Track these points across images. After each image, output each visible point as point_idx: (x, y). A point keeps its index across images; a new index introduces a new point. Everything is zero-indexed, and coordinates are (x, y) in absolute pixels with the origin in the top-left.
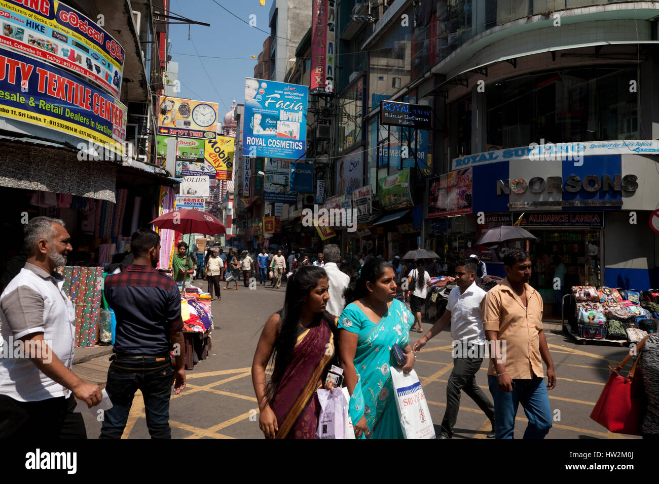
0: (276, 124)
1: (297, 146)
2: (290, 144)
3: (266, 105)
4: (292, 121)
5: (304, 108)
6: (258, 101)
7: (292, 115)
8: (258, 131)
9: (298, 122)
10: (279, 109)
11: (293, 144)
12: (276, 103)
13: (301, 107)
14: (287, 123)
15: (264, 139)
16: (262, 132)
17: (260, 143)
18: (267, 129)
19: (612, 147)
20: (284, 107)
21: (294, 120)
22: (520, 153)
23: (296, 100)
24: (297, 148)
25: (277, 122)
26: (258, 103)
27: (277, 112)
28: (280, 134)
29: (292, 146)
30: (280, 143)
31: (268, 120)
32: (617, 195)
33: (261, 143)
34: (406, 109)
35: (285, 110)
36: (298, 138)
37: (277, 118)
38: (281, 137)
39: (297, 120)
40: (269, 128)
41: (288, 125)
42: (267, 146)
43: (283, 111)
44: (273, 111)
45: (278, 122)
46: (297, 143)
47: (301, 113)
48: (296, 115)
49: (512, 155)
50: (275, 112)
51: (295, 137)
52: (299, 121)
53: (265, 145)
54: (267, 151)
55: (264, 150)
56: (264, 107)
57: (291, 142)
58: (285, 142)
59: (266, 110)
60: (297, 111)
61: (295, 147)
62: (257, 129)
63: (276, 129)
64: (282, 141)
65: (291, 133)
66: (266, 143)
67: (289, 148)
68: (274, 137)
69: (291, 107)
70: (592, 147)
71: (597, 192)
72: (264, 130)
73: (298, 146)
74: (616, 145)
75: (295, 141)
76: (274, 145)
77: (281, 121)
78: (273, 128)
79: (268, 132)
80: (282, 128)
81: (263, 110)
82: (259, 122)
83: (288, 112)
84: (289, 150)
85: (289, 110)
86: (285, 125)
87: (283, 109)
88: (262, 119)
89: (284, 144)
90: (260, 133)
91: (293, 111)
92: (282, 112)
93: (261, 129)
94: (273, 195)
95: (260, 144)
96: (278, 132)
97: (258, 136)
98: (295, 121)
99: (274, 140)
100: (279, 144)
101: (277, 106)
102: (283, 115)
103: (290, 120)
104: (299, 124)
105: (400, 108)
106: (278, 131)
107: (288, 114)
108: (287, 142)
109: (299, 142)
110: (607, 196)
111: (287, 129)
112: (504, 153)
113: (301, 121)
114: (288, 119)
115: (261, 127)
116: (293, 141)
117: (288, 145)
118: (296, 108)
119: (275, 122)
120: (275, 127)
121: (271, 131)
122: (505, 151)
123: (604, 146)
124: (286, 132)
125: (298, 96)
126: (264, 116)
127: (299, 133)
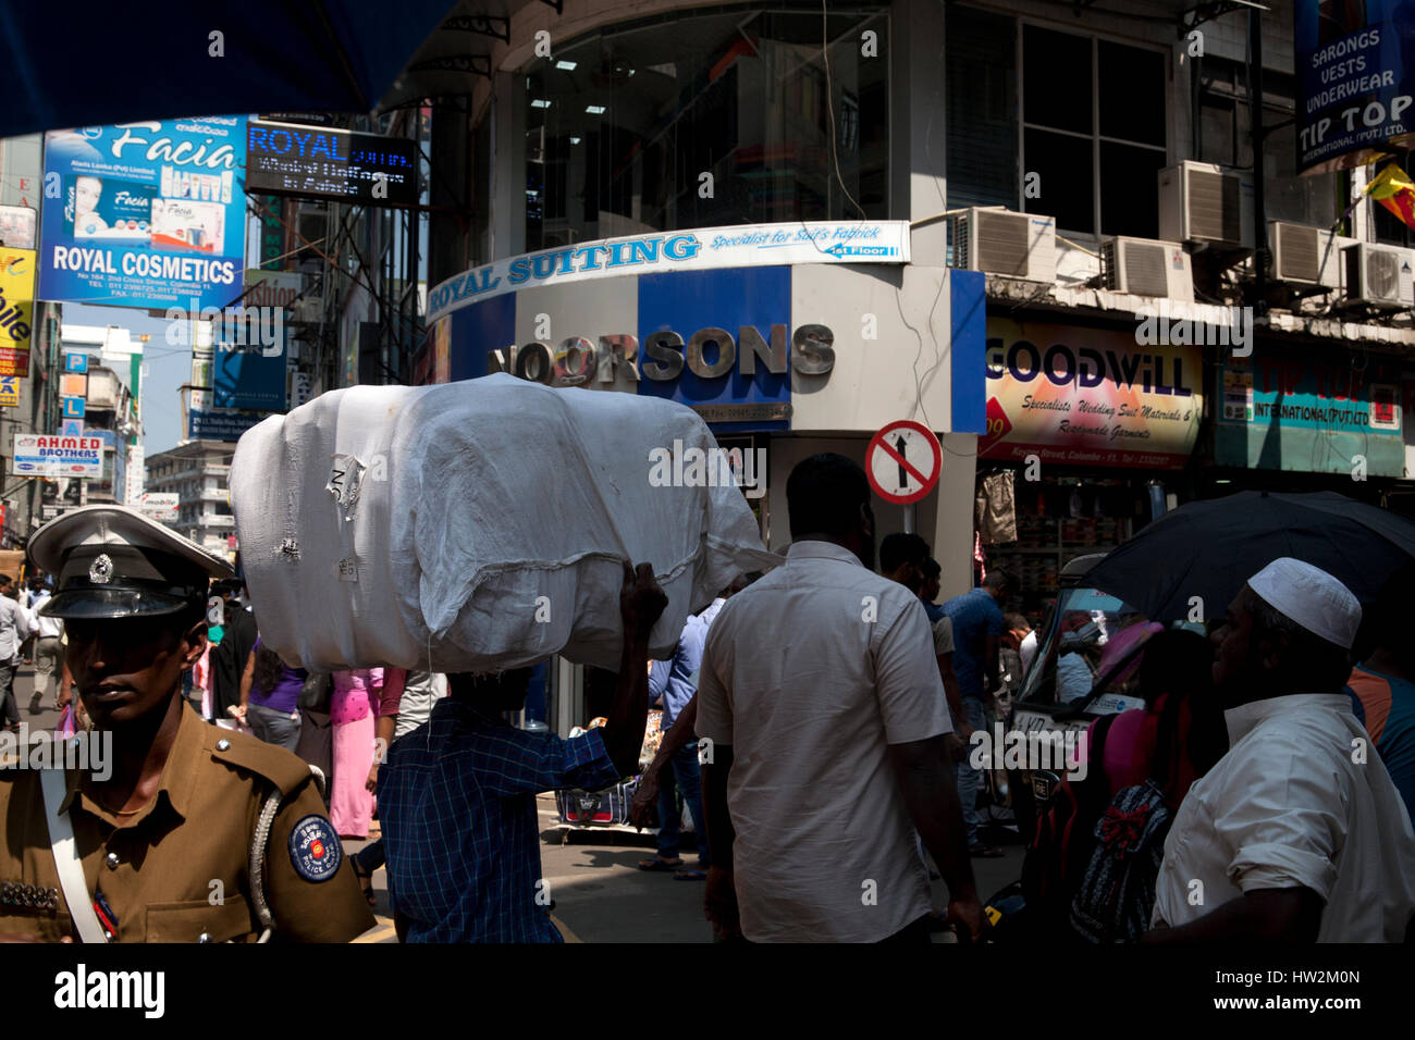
0: (149, 207)
1: (218, 272)
2: (193, 266)
3: (117, 150)
4: (200, 199)
5: (236, 161)
6: (89, 141)
7: (197, 182)
8: (91, 230)
9: (220, 202)
10: (160, 162)
11: (202, 267)
12: (150, 145)
13: (230, 157)
14: (183, 204)
15: (109, 254)
16: (103, 231)
17: (95, 265)
18: (120, 223)
19: (768, 242)
20: (175, 157)
21: (205, 198)
22: (545, 265)
23: (211, 137)
24: (216, 281)
25: (150, 202)
26: (90, 147)
27: (152, 172)
28: (161, 238)
29: (202, 273)
30: (161, 264)
31: (123, 197)
32: (778, 385)
33: (101, 266)
34: (330, 148)
35: (177, 168)
36: (219, 249)
37: (152, 191)
38: (165, 246)
39: (215, 197)
40: (127, 221)
41: (189, 212)
42: (121, 272)
43: (171, 169)
44: (139, 170)
45: (156, 202)
46: (216, 263)
47: (228, 178)
48: (214, 181)
49: (526, 276)
50: (145, 174)
51: (210, 246)
52: (224, 200)
53: (114, 271)
54: (122, 289)
55: (111, 285)
56: (110, 159)
57: (198, 263)
58: (177, 260)
59: (117, 167)
60: (216, 171)
61: (209, 274)
62: (88, 223)
63: (149, 222)
64: (167, 260)
65: (197, 236)
66: (117, 264)
67: (189, 278)
68: (141, 246)
69: (197, 158)
70: (718, 243)
71: (725, 377)
72: (111, 224)
73: (221, 273)
74: (779, 237)
75: (211, 259)
76: (143, 269)
77: (163, 199)
78: (138, 221)
79: (123, 231)
80: (167, 220)
81: (105, 167)
82: (94, 202)
83: (186, 174)
84: (193, 285)
85: (191, 168)
86: (177, 211)
87: (171, 163)
88: (102, 194)
89: (174, 267)
90: (95, 235)
91: (203, 169)
92: (167, 172)
93: (102, 224)
94: (219, 422)
95: (98, 269)
96: (154, 232)
97: (90, 245)
98: (210, 200)
99: (143, 256)
100: (157, 267)
101: (152, 155)
102: (170, 181)
103: (195, 195)
104: (222, 209)
105: (309, 146)
106: (156, 228)
107: (186, 179)
108: (185, 261)
109: (223, 260)
110: (753, 388)
111: (185, 225)
112: (513, 268)
113: (228, 199)
114: (188, 193)
115: (101, 216)
116: (204, 258)
117: (189, 269)
118: (212, 162)
119: (145, 202)
120: (145, 216)
121: (132, 228)
122: (516, 262)
123: (747, 240)
124: (180, 232)
125: (221, 127)
126: (110, 186)
127: (222, 234)
